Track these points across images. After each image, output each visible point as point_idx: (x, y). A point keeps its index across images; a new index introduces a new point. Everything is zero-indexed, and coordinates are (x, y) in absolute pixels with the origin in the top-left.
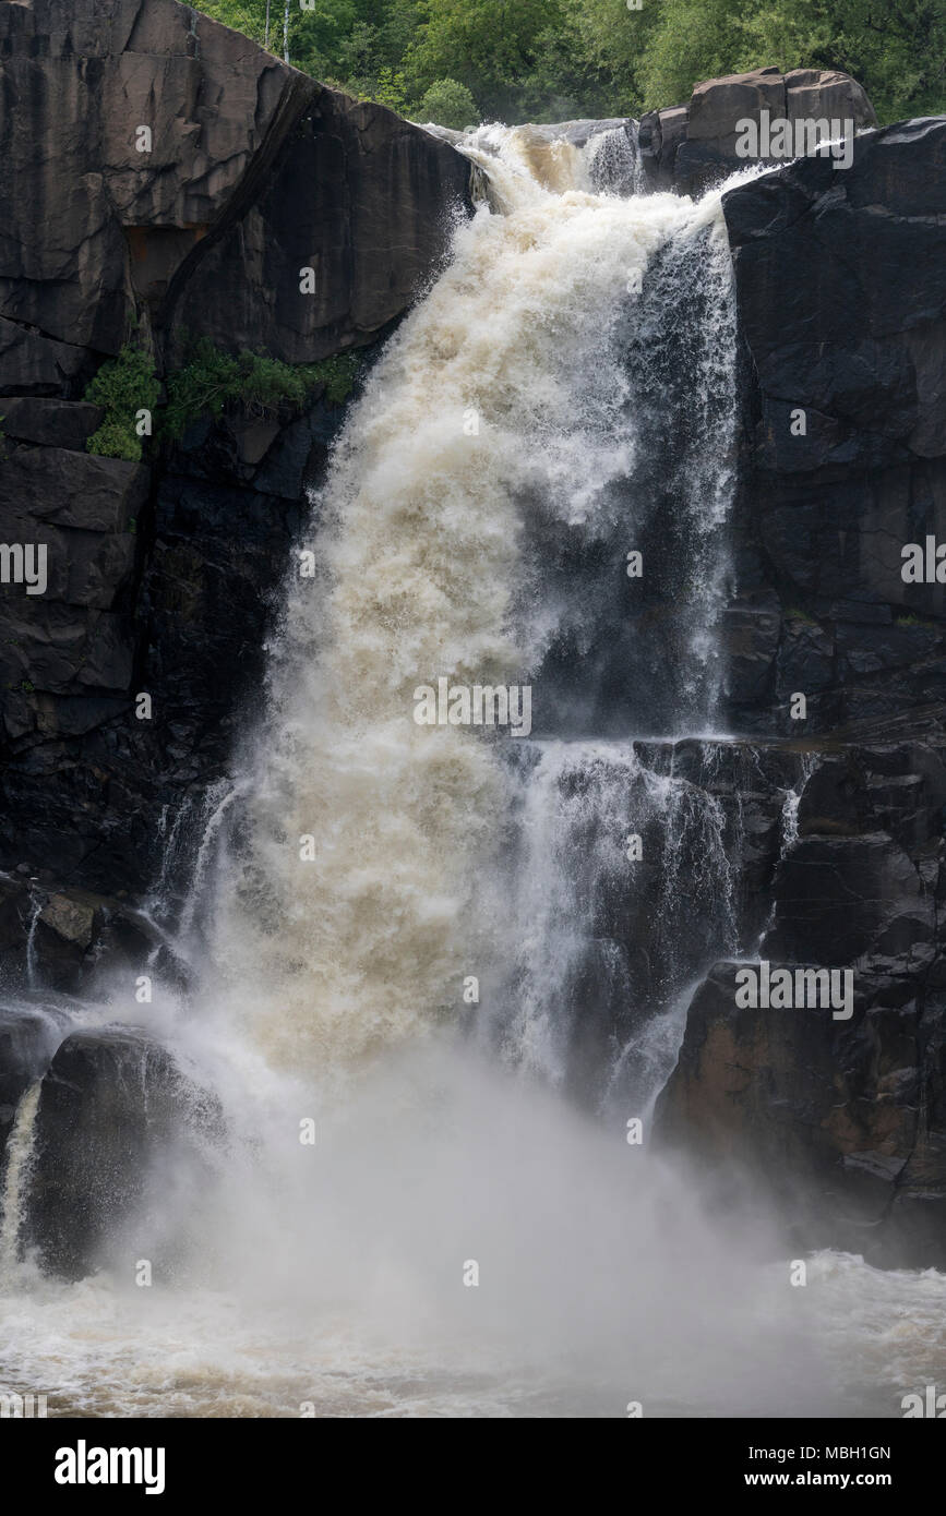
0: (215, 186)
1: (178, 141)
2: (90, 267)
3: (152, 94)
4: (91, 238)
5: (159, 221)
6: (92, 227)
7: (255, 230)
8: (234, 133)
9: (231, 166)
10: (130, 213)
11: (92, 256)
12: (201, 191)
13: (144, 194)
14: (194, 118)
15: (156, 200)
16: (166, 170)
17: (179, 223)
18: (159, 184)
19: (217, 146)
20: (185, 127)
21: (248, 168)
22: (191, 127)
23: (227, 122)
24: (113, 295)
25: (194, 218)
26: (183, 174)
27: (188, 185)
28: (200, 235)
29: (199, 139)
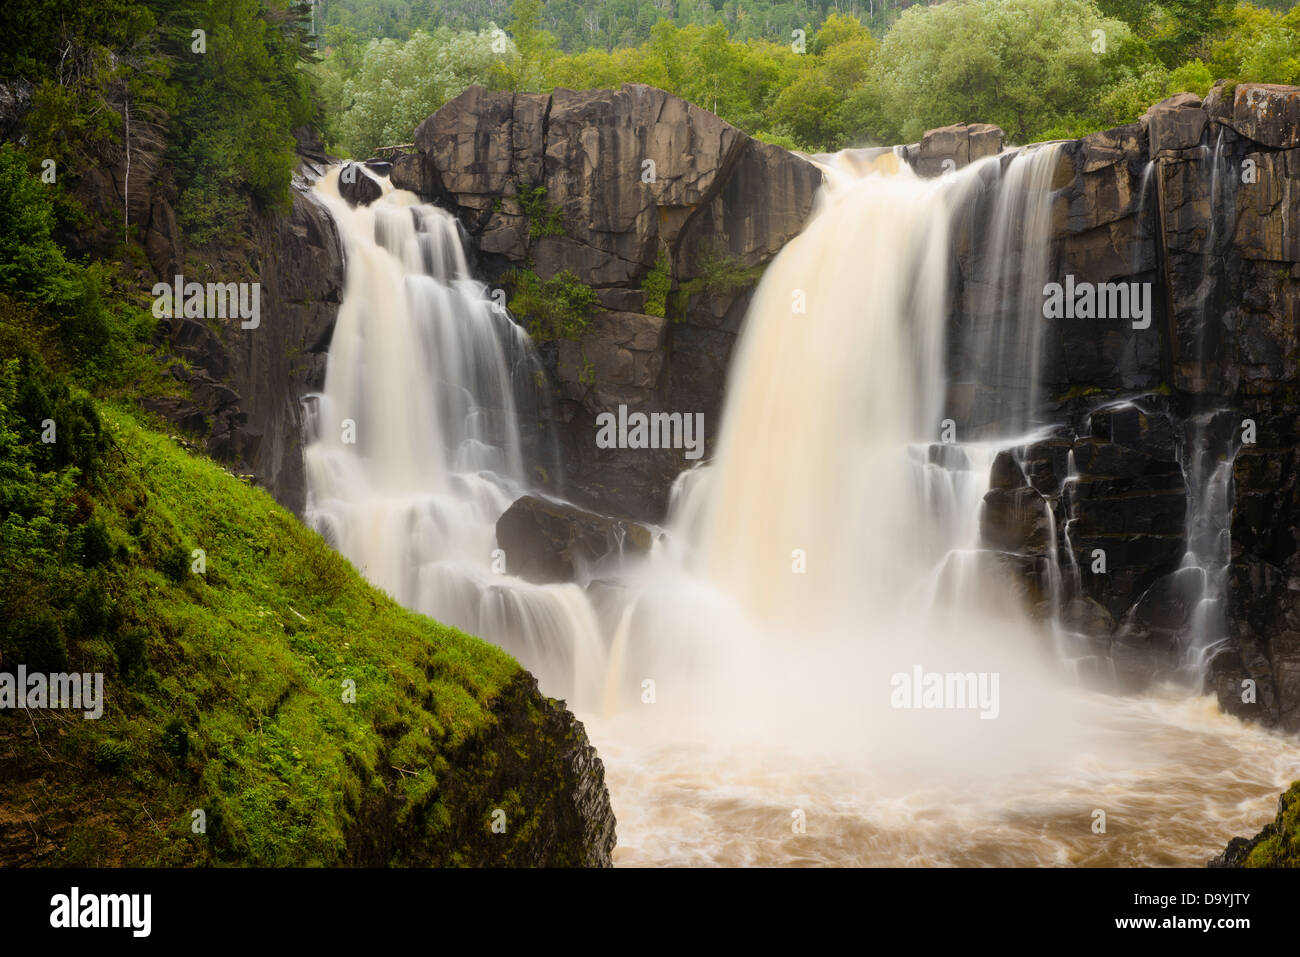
0: (701, 185)
1: (684, 164)
2: (642, 225)
3: (670, 143)
4: (642, 212)
5: (674, 203)
6: (642, 207)
7: (719, 208)
8: (709, 161)
9: (709, 175)
10: (661, 199)
11: (643, 221)
12: (694, 188)
13: (667, 190)
14: (690, 153)
15: (673, 192)
16: (678, 178)
17: (684, 203)
18: (674, 185)
19: (701, 166)
20: (686, 158)
21: (717, 176)
22: (690, 158)
23: (707, 155)
24: (653, 239)
25: (691, 201)
26: (685, 180)
27: (688, 185)
28: (693, 210)
29: (693, 163)
